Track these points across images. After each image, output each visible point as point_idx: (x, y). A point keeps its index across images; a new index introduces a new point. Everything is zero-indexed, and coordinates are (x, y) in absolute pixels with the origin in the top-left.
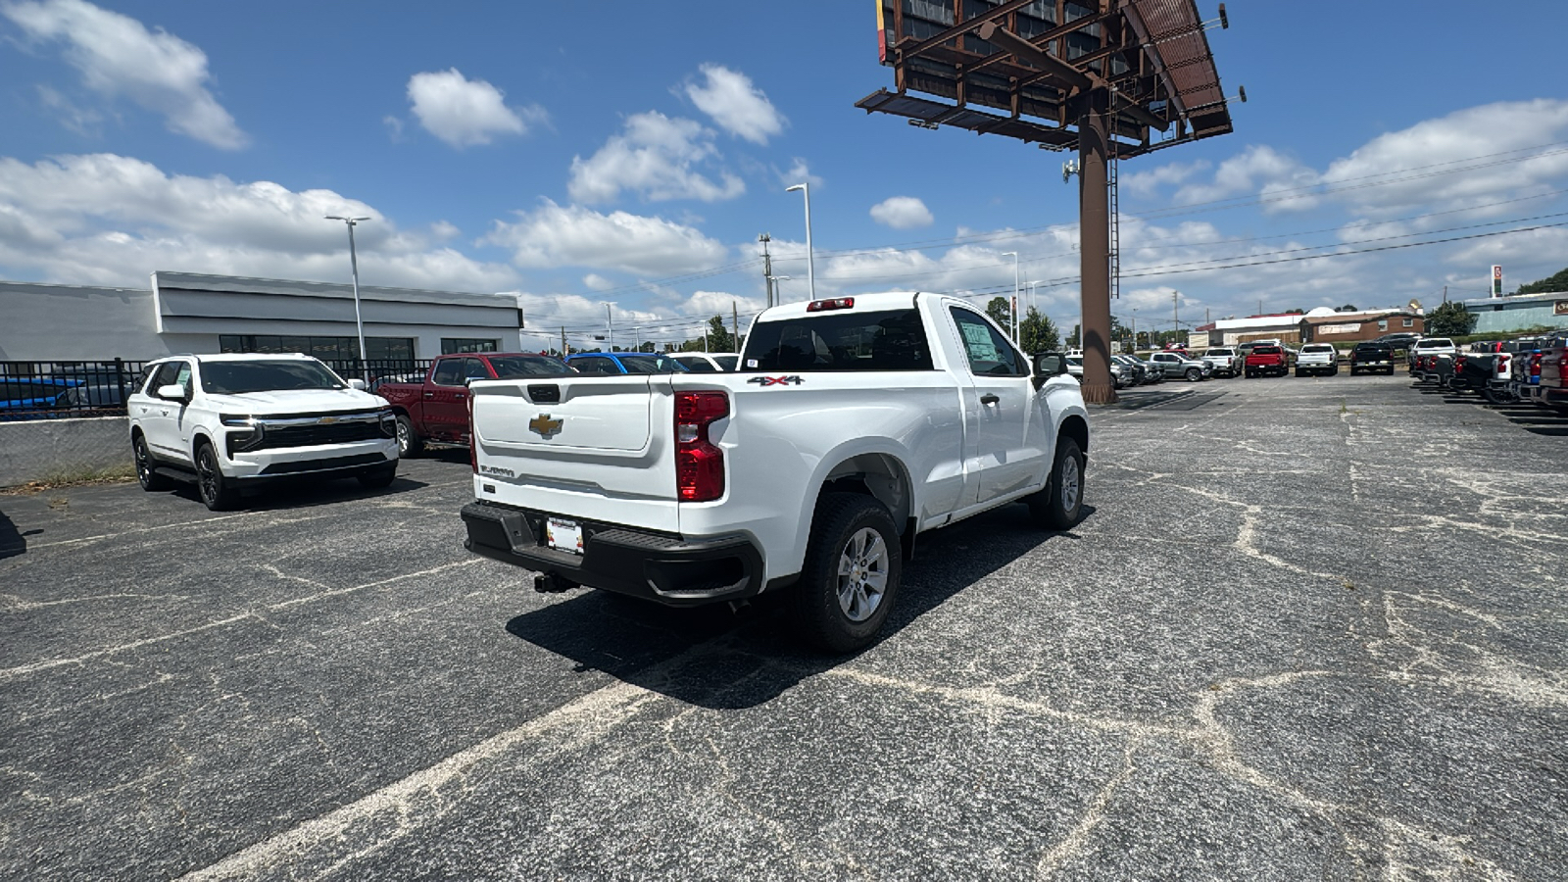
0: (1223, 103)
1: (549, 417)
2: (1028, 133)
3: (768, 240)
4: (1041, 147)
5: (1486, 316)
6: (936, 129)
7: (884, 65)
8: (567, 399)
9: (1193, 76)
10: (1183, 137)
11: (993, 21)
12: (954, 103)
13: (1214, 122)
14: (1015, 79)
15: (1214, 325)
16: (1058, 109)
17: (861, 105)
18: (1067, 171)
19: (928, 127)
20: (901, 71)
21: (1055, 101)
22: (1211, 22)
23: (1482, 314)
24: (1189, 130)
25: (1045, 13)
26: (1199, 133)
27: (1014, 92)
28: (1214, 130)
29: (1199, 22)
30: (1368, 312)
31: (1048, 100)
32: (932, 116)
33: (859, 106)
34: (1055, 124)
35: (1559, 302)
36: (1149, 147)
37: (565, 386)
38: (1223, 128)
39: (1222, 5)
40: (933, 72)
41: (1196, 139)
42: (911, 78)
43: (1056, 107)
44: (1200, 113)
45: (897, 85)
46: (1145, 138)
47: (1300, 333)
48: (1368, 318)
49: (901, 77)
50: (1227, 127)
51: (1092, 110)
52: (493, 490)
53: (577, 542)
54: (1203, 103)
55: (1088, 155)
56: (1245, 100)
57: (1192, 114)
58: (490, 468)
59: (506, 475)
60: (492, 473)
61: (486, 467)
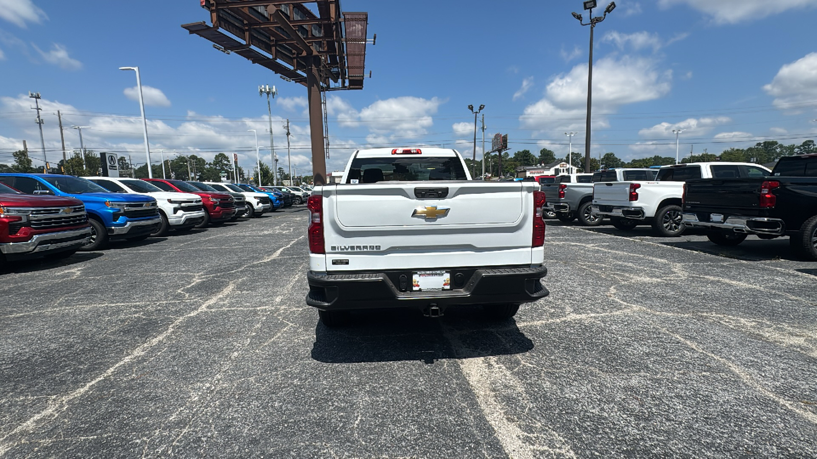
0: (363, 76)
1: (436, 208)
2: (278, 69)
3: (39, 98)
4: (281, 77)
6: (228, 54)
7: (203, 7)
8: (454, 196)
9: (356, 61)
10: (344, 87)
11: (275, 5)
12: (244, 42)
13: (357, 84)
14: (274, 38)
16: (292, 60)
17: (186, 27)
18: (261, 91)
19: (224, 52)
20: (214, 15)
21: (291, 56)
22: (370, 41)
24: (347, 84)
25: (284, 9)
26: (351, 87)
27: (273, 45)
28: (357, 87)
29: (366, 39)
31: (288, 54)
32: (228, 45)
33: (186, 28)
34: (292, 68)
36: (329, 88)
37: (452, 188)
39: (375, 35)
40: (232, 22)
41: (348, 89)
42: (221, 21)
43: (292, 59)
44: (354, 78)
45: (212, 22)
46: (328, 84)
49: (215, 19)
50: (361, 87)
51: (313, 65)
52: (347, 262)
53: (444, 283)
54: (355, 74)
55: (312, 87)
56: (370, 77)
57: (350, 78)
58: (345, 247)
59: (369, 250)
60: (349, 250)
61: (341, 247)
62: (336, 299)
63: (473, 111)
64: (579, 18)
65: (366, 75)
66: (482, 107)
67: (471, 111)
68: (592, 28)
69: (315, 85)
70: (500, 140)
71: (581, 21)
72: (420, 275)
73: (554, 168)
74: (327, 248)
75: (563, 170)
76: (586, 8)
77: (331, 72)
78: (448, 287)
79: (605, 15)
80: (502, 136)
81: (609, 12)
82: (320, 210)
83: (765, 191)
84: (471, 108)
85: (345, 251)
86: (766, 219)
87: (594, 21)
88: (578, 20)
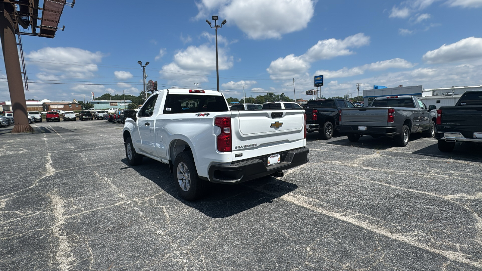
0: (56, 28)
1: (278, 122)
5: (96, 105)
8: (285, 116)
9: (52, 16)
10: (34, 34)
13: (48, 33)
15: (5, 103)
22: (69, 3)
23: (95, 104)
24: (38, 31)
26: (41, 34)
28: (49, 35)
29: (65, 2)
30: (65, 102)
35: (111, 103)
37: (284, 113)
38: (51, 36)
41: (39, 36)
44: (45, 28)
47: (43, 108)
48: (65, 104)
50: (53, 36)
51: (5, 10)
52: (241, 155)
53: (278, 160)
54: (49, 26)
55: (5, 29)
56: (63, 30)
57: (43, 28)
58: (242, 146)
59: (252, 147)
60: (243, 148)
61: (240, 146)
62: (242, 176)
63: (141, 65)
64: (210, 23)
65: (60, 28)
66: (148, 63)
67: (140, 65)
68: (216, 31)
69: (8, 28)
70: (152, 85)
71: (211, 25)
72: (271, 157)
73: (185, 102)
74: (233, 148)
75: (190, 103)
76: (213, 19)
77: (21, 19)
78: (279, 162)
79: (222, 25)
80: (154, 82)
81: (224, 24)
82: (229, 126)
83: (314, 114)
84: (140, 63)
85: (241, 148)
86: (314, 125)
87: (217, 27)
88: (209, 25)
